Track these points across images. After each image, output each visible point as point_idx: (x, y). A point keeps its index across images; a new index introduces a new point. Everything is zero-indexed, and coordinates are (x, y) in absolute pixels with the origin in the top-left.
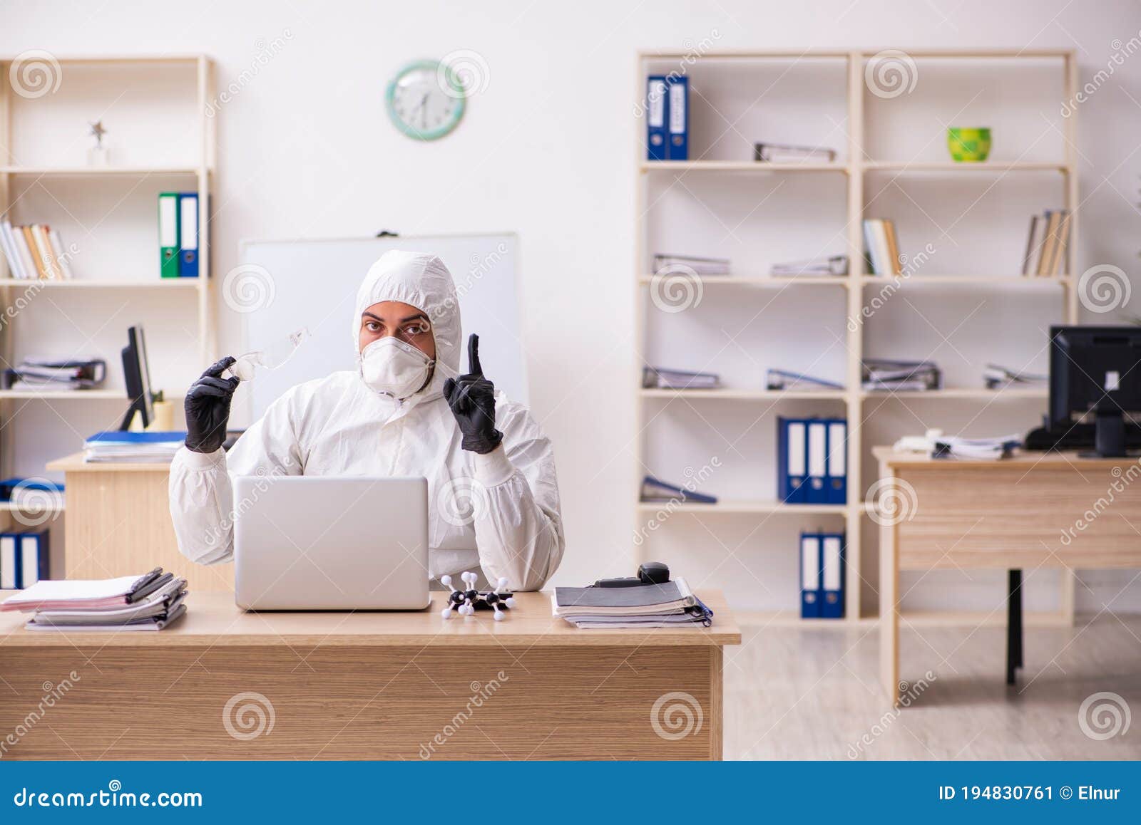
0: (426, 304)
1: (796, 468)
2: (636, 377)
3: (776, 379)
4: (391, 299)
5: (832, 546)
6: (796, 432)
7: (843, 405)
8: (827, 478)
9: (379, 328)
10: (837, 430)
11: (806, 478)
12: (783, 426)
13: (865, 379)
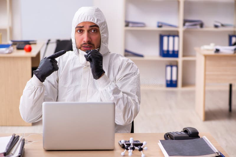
0: (97, 22)
1: (165, 48)
2: (123, 24)
3: (160, 25)
4: (85, 21)
5: (174, 69)
6: (165, 39)
7: (178, 32)
8: (174, 51)
9: (82, 31)
10: (176, 38)
11: (168, 51)
12: (161, 37)
13: (184, 25)
